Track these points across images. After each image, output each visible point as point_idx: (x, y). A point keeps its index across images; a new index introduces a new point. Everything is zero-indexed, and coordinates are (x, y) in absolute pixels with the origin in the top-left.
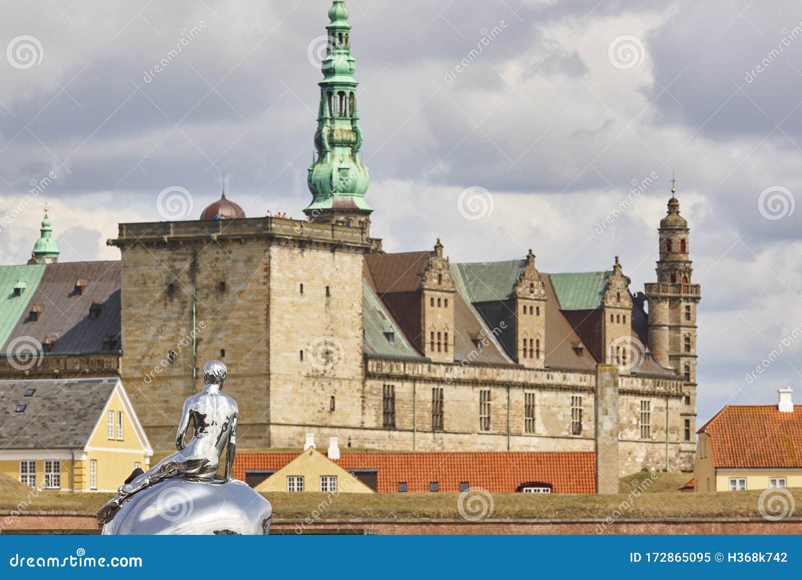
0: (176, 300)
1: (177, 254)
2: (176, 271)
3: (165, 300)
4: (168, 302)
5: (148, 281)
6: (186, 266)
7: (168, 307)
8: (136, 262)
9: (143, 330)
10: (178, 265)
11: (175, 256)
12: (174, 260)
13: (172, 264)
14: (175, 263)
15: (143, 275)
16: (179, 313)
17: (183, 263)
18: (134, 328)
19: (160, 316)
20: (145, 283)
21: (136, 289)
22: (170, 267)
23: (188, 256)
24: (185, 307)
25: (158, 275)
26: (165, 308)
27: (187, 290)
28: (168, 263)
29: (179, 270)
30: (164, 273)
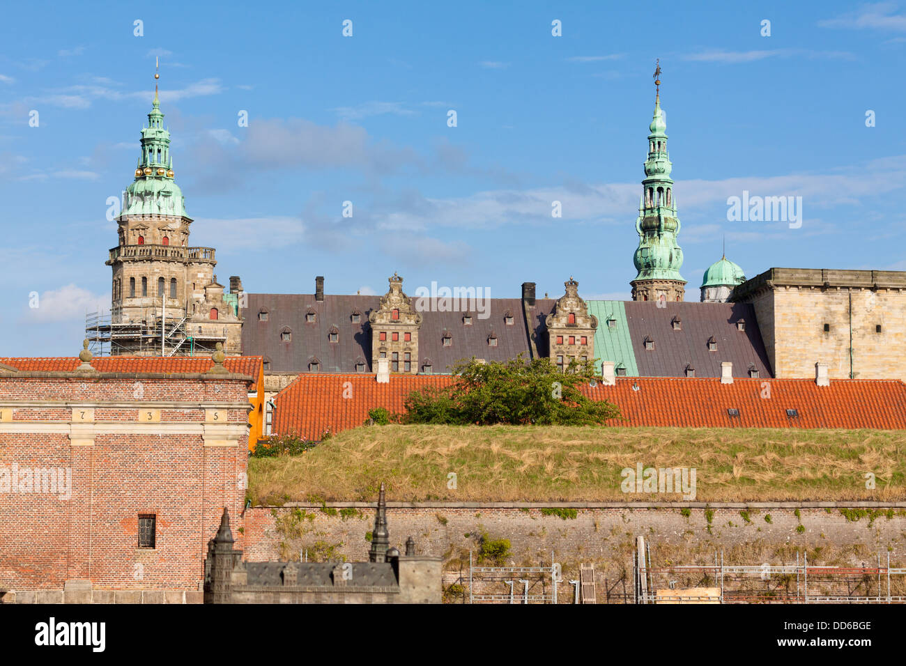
0: (831, 338)
1: (832, 298)
2: (832, 313)
3: (821, 337)
4: (824, 339)
5: (803, 320)
6: (842, 309)
7: (824, 344)
8: (790, 303)
9: (798, 362)
10: (834, 308)
11: (831, 300)
12: (830, 303)
13: (827, 306)
14: (830, 306)
15: (798, 314)
16: (836, 350)
17: (839, 306)
18: (789, 360)
19: (816, 351)
20: (800, 321)
21: (791, 326)
22: (826, 308)
23: (844, 300)
24: (841, 345)
25: (813, 315)
26: (821, 344)
27: (843, 330)
28: (822, 306)
29: (835, 312)
30: (819, 313)
